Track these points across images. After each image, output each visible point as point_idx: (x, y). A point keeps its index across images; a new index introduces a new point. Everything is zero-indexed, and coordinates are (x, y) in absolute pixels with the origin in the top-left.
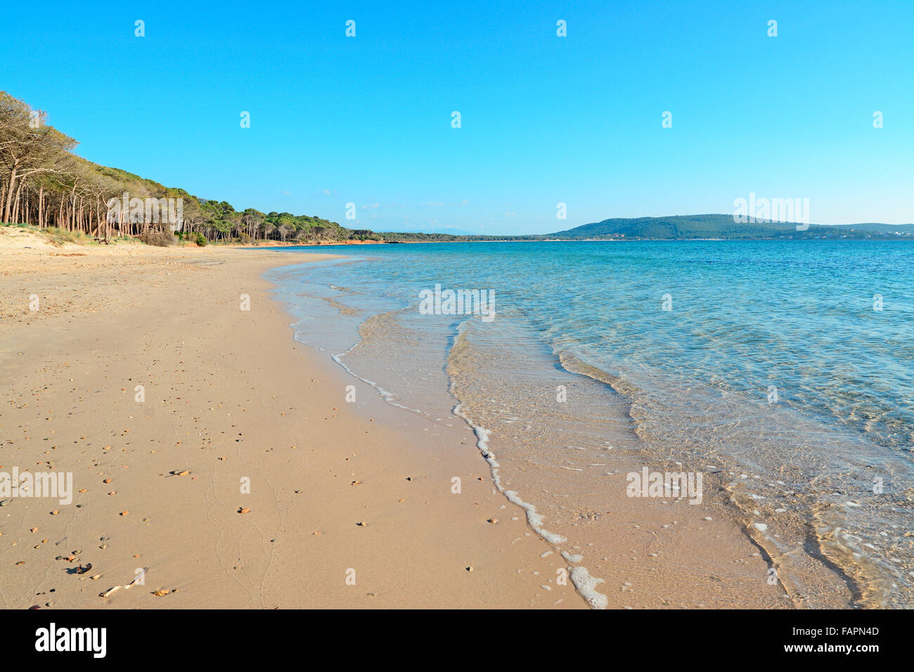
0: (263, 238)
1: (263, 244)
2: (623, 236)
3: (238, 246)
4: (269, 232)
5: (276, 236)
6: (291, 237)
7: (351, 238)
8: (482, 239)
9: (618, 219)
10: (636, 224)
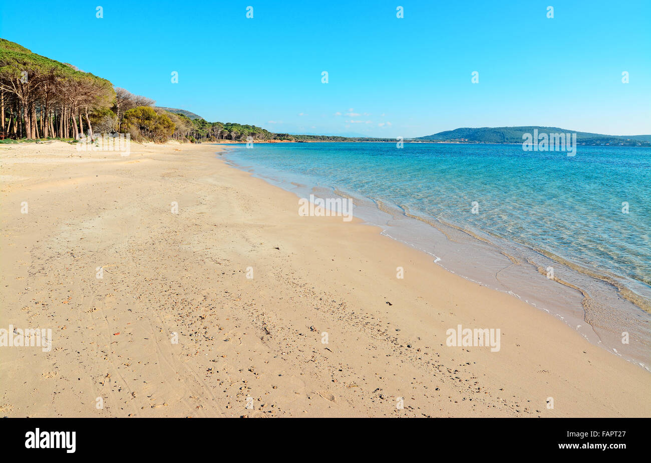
0: (222, 138)
1: (222, 142)
3: (209, 143)
4: (226, 135)
5: (229, 137)
6: (238, 138)
7: (275, 139)
8: (368, 140)
9: (466, 129)
10: (477, 133)
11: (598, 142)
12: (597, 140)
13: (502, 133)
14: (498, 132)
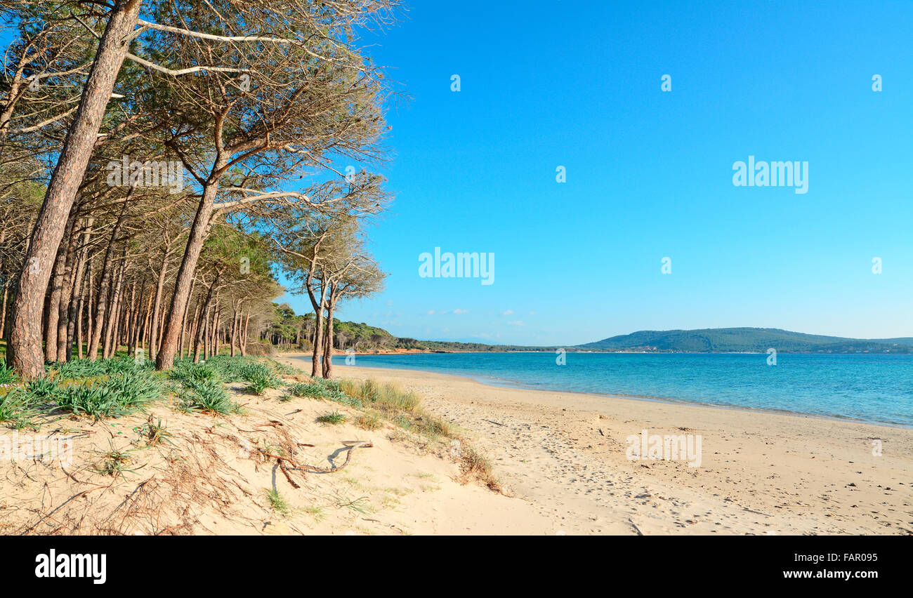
2: (655, 348)
7: (398, 347)
8: (514, 350)
9: (648, 332)
10: (666, 337)
11: (851, 349)
12: (848, 346)
13: (706, 338)
14: (700, 336)
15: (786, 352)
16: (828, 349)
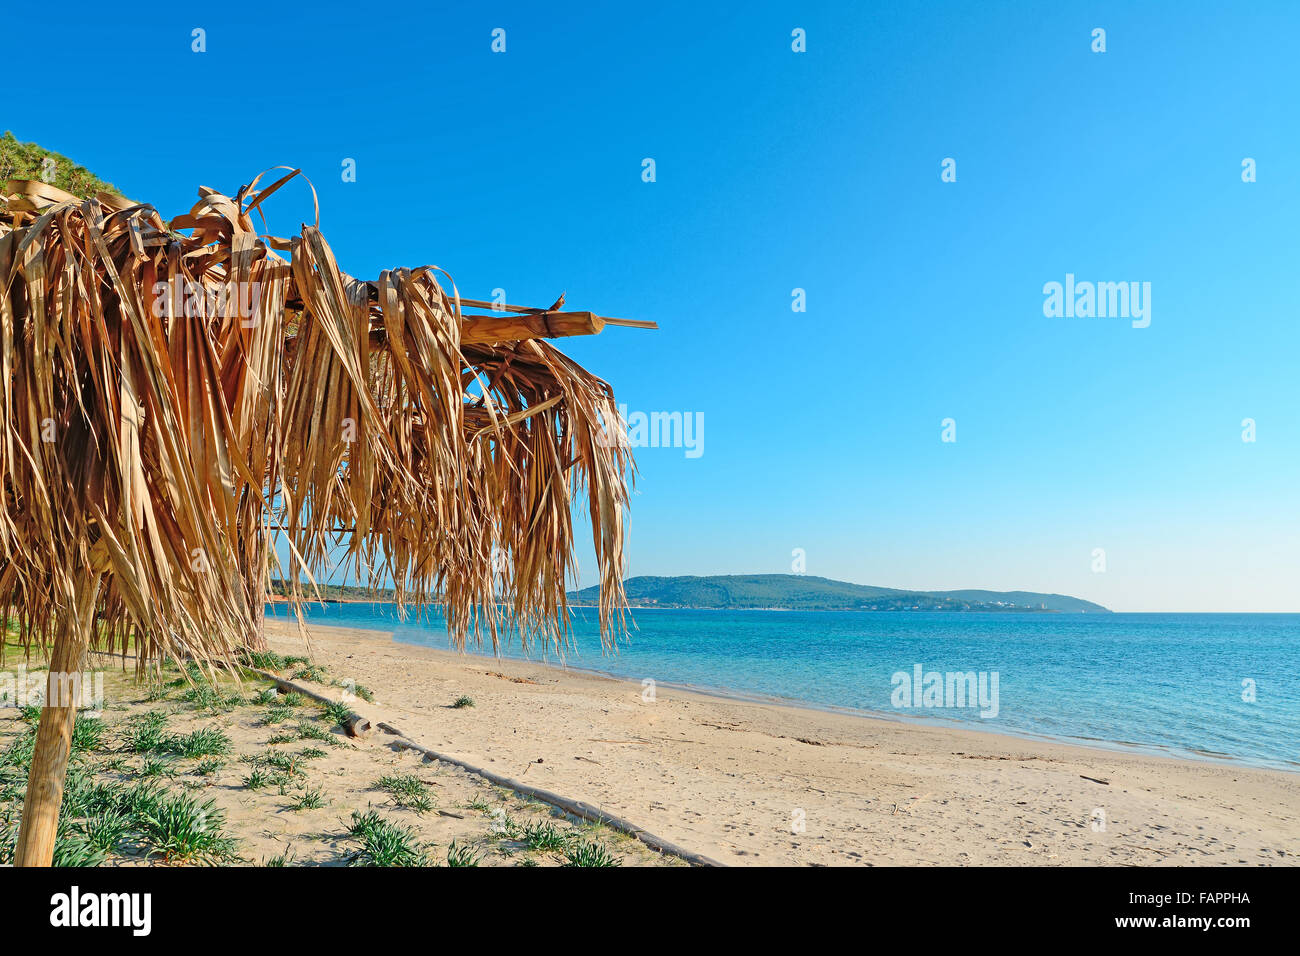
9: (651, 578)
10: (673, 586)
12: (895, 601)
14: (716, 586)
15: (823, 608)
16: (873, 604)
